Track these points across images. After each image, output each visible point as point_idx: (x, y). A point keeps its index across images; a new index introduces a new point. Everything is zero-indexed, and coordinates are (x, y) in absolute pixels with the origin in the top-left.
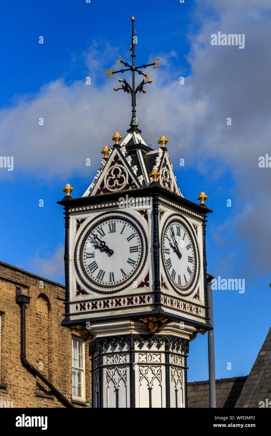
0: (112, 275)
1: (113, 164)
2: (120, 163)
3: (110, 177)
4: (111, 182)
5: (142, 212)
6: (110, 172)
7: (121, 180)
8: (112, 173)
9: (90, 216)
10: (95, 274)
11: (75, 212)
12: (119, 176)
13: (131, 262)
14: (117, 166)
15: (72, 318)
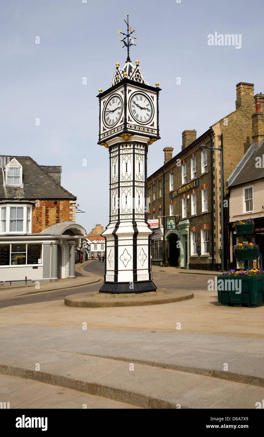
0: (141, 117)
1: (137, 72)
2: (139, 73)
3: (136, 77)
4: (136, 79)
5: (152, 97)
6: (136, 75)
7: (140, 80)
8: (136, 76)
9: (134, 90)
10: (135, 115)
11: (128, 85)
12: (139, 78)
13: (147, 115)
14: (138, 74)
15: (129, 130)
